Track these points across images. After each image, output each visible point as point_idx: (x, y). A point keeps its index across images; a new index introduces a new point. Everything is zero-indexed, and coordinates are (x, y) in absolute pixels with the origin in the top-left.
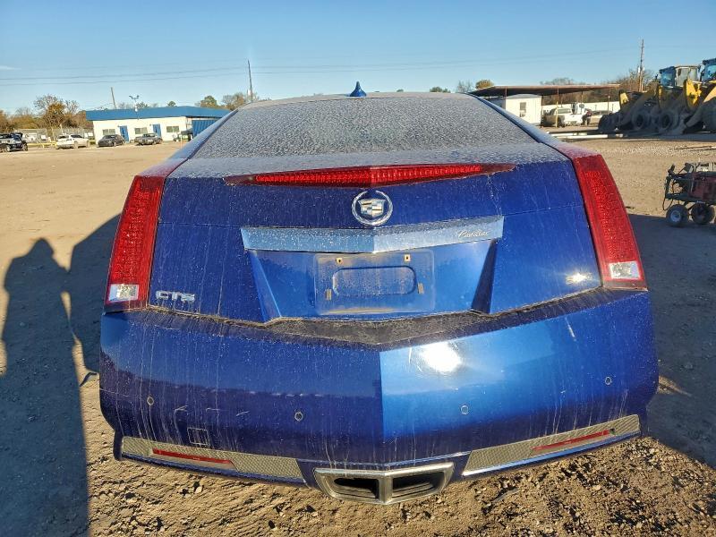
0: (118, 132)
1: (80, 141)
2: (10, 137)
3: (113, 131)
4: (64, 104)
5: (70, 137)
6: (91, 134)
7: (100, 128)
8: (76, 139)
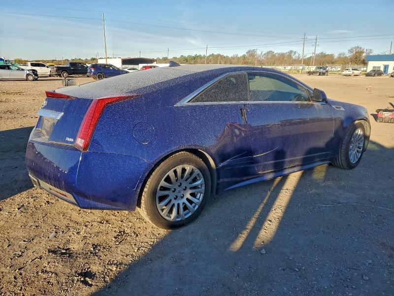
0: (382, 69)
1: (356, 72)
2: (321, 68)
3: (380, 67)
4: (365, 51)
5: (351, 70)
6: (365, 69)
7: (371, 65)
8: (354, 71)
